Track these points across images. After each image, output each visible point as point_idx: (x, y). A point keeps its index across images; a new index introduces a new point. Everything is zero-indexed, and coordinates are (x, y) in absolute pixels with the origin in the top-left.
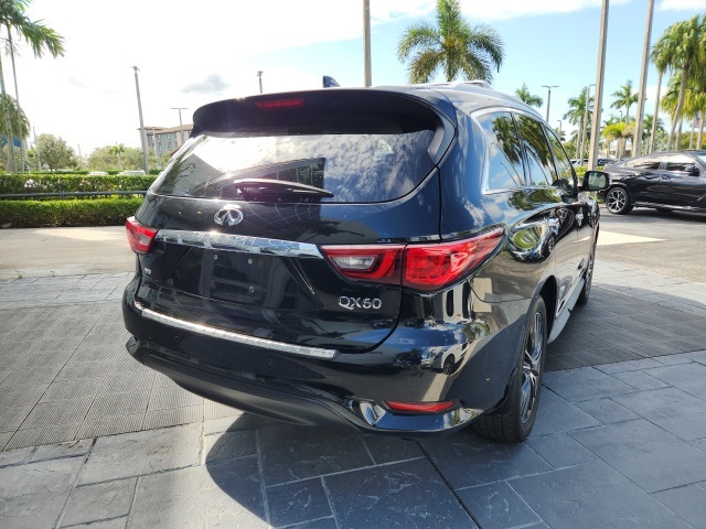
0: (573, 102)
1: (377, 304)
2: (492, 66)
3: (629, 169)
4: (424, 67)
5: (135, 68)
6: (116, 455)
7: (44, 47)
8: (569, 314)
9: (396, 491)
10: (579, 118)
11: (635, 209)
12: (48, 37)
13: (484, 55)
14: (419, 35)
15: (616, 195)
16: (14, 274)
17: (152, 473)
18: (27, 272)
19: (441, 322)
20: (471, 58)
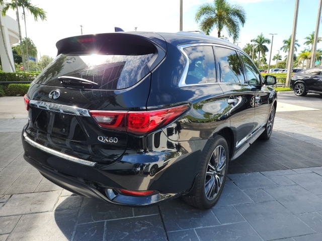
0: (286, 42)
1: (116, 141)
2: (240, 24)
3: (306, 74)
4: (207, 25)
5: (81, 26)
6: (17, 204)
7: (39, 17)
8: (249, 146)
9: (138, 230)
10: (288, 49)
11: (308, 94)
12: (40, 12)
13: (236, 19)
14: (206, 10)
15: (299, 86)
16: (10, 117)
17: (29, 214)
18: (17, 116)
19: (151, 151)
20: (230, 21)
